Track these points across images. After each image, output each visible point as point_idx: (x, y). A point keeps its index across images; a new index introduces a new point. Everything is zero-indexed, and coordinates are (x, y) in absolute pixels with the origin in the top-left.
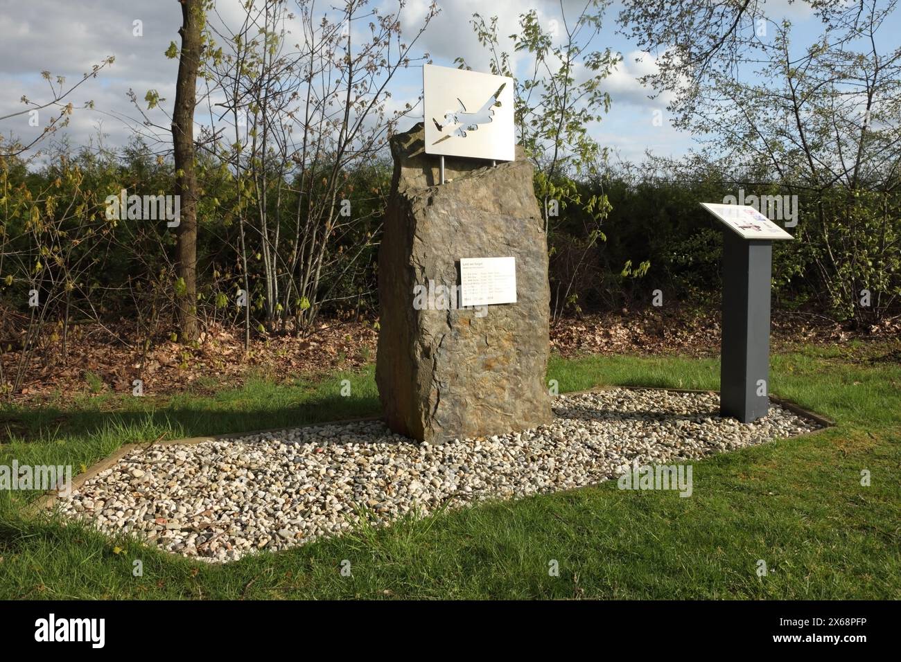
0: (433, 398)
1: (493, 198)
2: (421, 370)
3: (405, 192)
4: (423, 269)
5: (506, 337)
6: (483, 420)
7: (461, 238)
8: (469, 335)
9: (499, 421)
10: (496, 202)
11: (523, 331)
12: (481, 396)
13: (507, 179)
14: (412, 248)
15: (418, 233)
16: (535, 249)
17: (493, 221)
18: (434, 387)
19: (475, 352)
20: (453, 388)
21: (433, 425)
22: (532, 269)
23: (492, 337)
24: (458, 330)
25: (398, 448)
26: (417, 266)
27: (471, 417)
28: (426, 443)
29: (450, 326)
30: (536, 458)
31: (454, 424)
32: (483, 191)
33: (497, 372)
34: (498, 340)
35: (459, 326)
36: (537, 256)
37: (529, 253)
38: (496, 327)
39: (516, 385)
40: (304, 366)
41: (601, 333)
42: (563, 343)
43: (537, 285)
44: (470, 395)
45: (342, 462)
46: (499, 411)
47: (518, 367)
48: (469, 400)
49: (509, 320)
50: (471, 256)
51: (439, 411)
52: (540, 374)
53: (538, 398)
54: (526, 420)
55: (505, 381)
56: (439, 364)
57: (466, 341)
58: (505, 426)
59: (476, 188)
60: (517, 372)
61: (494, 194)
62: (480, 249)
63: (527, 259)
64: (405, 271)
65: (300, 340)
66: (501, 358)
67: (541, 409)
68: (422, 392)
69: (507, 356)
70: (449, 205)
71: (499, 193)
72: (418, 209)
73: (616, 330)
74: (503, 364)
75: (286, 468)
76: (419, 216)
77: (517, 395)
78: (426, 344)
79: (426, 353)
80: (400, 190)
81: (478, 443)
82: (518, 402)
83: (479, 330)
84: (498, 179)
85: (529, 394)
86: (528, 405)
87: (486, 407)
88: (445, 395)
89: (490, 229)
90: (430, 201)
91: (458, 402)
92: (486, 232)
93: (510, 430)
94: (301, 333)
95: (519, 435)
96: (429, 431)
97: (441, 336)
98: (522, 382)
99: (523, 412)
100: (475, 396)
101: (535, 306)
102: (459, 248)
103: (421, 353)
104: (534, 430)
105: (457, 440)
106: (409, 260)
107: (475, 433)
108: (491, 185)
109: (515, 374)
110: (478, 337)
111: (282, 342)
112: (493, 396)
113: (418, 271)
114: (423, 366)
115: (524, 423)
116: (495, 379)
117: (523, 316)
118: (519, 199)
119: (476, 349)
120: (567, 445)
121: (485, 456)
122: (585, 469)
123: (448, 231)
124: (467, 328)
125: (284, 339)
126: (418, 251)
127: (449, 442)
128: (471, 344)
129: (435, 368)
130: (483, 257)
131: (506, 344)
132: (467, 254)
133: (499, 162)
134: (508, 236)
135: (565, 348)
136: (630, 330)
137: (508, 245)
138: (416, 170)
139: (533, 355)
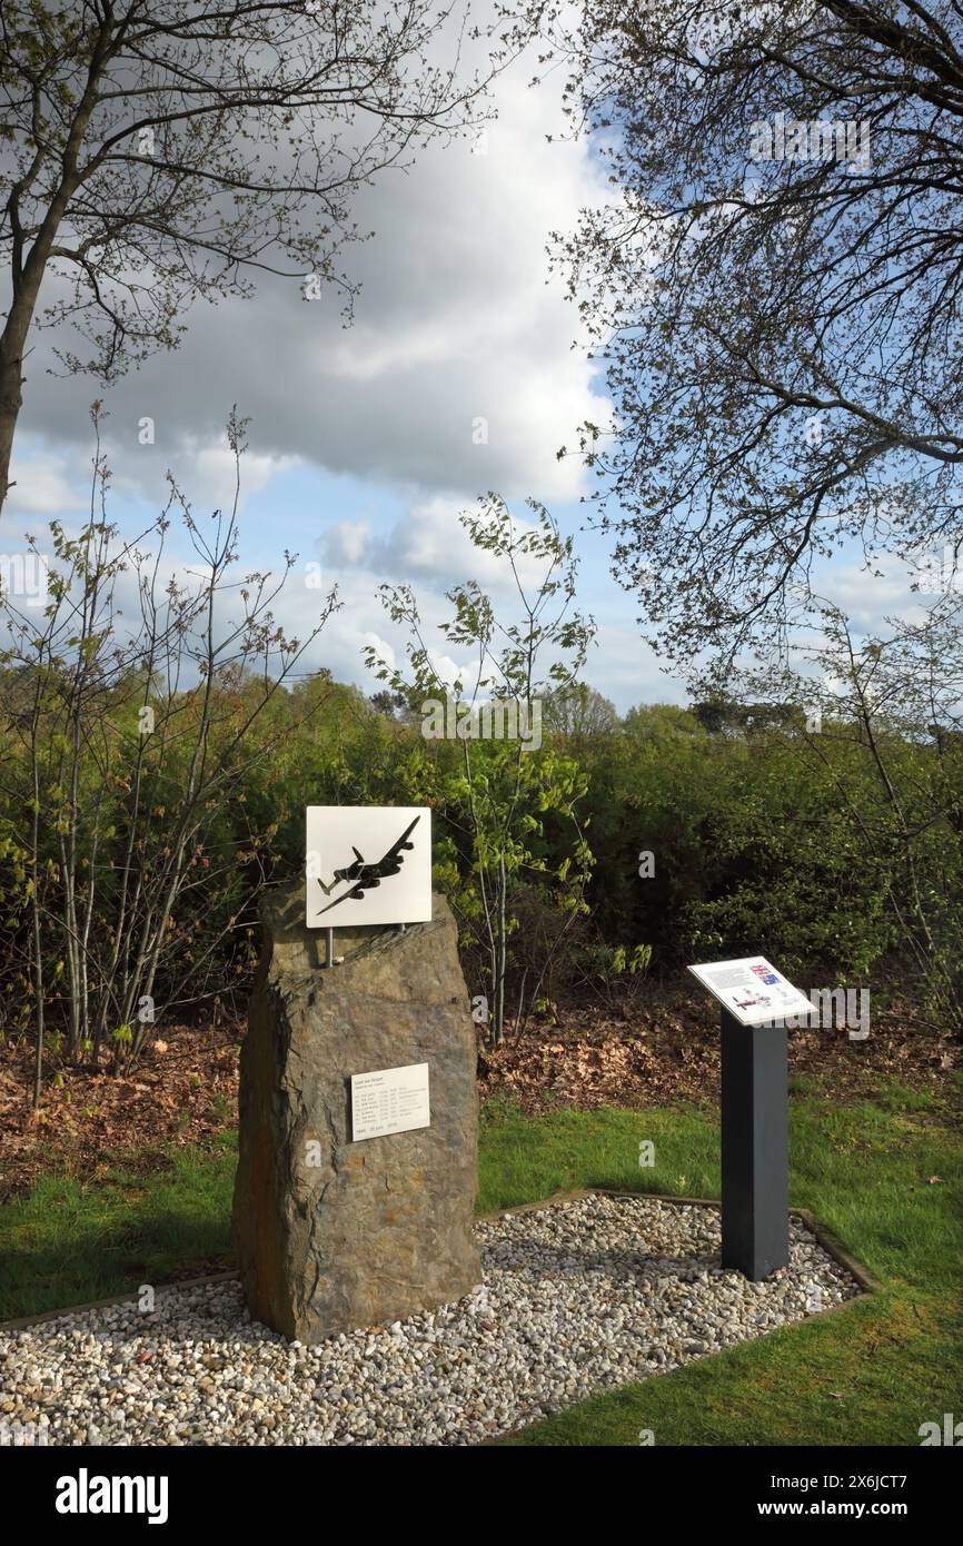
0: (309, 1276)
1: (400, 979)
2: (293, 1236)
3: (277, 983)
4: (300, 1093)
5: (415, 1175)
6: (381, 1299)
7: (352, 1046)
8: (363, 1179)
9: (404, 1298)
10: (404, 984)
11: (440, 1164)
12: (379, 1265)
13: (419, 951)
14: (284, 1066)
15: (293, 1046)
16: (458, 1046)
17: (399, 1016)
18: (312, 1259)
19: (370, 1203)
20: (338, 1257)
21: (308, 1315)
22: (454, 1075)
23: (394, 1178)
24: (347, 1174)
25: (258, 1353)
26: (291, 1091)
27: (363, 1297)
28: (298, 1344)
29: (336, 1170)
30: (450, 1367)
31: (340, 1309)
32: (386, 971)
33: (400, 1227)
34: (404, 1181)
35: (349, 1169)
36: (460, 1055)
37: (449, 1054)
38: (401, 1164)
39: (429, 1241)
40: (125, 1136)
41: (586, 1057)
42: (527, 1077)
43: (460, 1097)
44: (362, 1265)
45: (176, 1384)
46: (404, 1283)
47: (432, 1217)
48: (361, 1274)
49: (419, 1150)
50: (367, 1070)
51: (318, 1294)
52: (464, 1220)
53: (461, 1257)
54: (443, 1290)
55: (413, 1239)
56: (318, 1227)
57: (358, 1189)
58: (412, 1303)
59: (376, 969)
60: (430, 1223)
61: (402, 973)
62: (379, 1056)
63: (448, 1061)
64: (275, 1096)
65: (120, 1081)
66: (407, 1207)
67: (465, 1271)
68: (294, 1267)
69: (415, 1202)
70: (338, 1003)
71: (408, 971)
72: (294, 1009)
73: (608, 1052)
74: (410, 1214)
75: (95, 1400)
76: (295, 1022)
77: (429, 1254)
78: (302, 1198)
79: (302, 1210)
80: (272, 978)
81: (372, 1338)
82: (432, 1266)
83: (376, 1171)
84: (408, 952)
85: (447, 1253)
86: (446, 1268)
87: (385, 1281)
88: (327, 1269)
89: (393, 1027)
90: (312, 999)
91: (344, 1279)
92: (388, 1033)
93: (419, 1308)
94: (122, 1068)
95: (432, 1318)
96: (303, 1324)
97: (322, 1186)
98: (439, 1237)
99: (439, 1279)
100: (370, 1266)
101: (457, 1126)
102: (350, 1060)
103: (294, 1211)
104: (454, 1305)
105: (342, 1336)
106: (280, 1083)
107: (369, 1319)
108: (397, 961)
109: (428, 1227)
110: (375, 1181)
111: (92, 1086)
112: (395, 1263)
113: (293, 1097)
114: (298, 1230)
115: (439, 1295)
116: (398, 1237)
117: (440, 1143)
118: (437, 975)
119: (372, 1199)
120: (497, 1337)
121: (379, 1366)
122: (514, 1390)
123: (335, 1039)
124: (360, 1170)
125: (94, 1081)
126: (292, 1070)
127: (331, 1339)
128: (365, 1192)
129: (313, 1233)
130: (385, 1068)
131: (414, 1185)
132: (362, 1066)
133: (408, 925)
134: (419, 1035)
135: (530, 1086)
136: (631, 1048)
137: (420, 1046)
138: (295, 945)
139: (455, 1196)
